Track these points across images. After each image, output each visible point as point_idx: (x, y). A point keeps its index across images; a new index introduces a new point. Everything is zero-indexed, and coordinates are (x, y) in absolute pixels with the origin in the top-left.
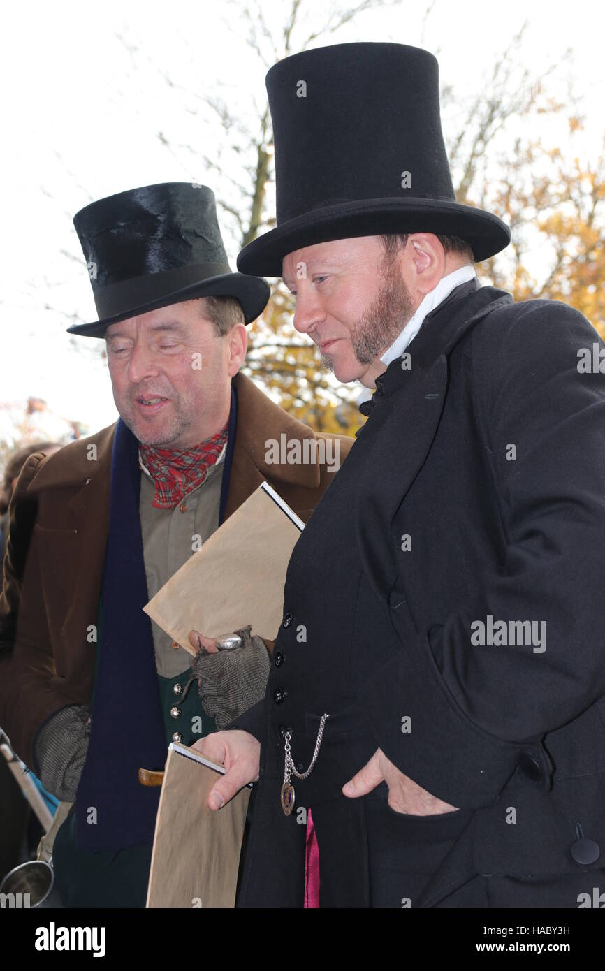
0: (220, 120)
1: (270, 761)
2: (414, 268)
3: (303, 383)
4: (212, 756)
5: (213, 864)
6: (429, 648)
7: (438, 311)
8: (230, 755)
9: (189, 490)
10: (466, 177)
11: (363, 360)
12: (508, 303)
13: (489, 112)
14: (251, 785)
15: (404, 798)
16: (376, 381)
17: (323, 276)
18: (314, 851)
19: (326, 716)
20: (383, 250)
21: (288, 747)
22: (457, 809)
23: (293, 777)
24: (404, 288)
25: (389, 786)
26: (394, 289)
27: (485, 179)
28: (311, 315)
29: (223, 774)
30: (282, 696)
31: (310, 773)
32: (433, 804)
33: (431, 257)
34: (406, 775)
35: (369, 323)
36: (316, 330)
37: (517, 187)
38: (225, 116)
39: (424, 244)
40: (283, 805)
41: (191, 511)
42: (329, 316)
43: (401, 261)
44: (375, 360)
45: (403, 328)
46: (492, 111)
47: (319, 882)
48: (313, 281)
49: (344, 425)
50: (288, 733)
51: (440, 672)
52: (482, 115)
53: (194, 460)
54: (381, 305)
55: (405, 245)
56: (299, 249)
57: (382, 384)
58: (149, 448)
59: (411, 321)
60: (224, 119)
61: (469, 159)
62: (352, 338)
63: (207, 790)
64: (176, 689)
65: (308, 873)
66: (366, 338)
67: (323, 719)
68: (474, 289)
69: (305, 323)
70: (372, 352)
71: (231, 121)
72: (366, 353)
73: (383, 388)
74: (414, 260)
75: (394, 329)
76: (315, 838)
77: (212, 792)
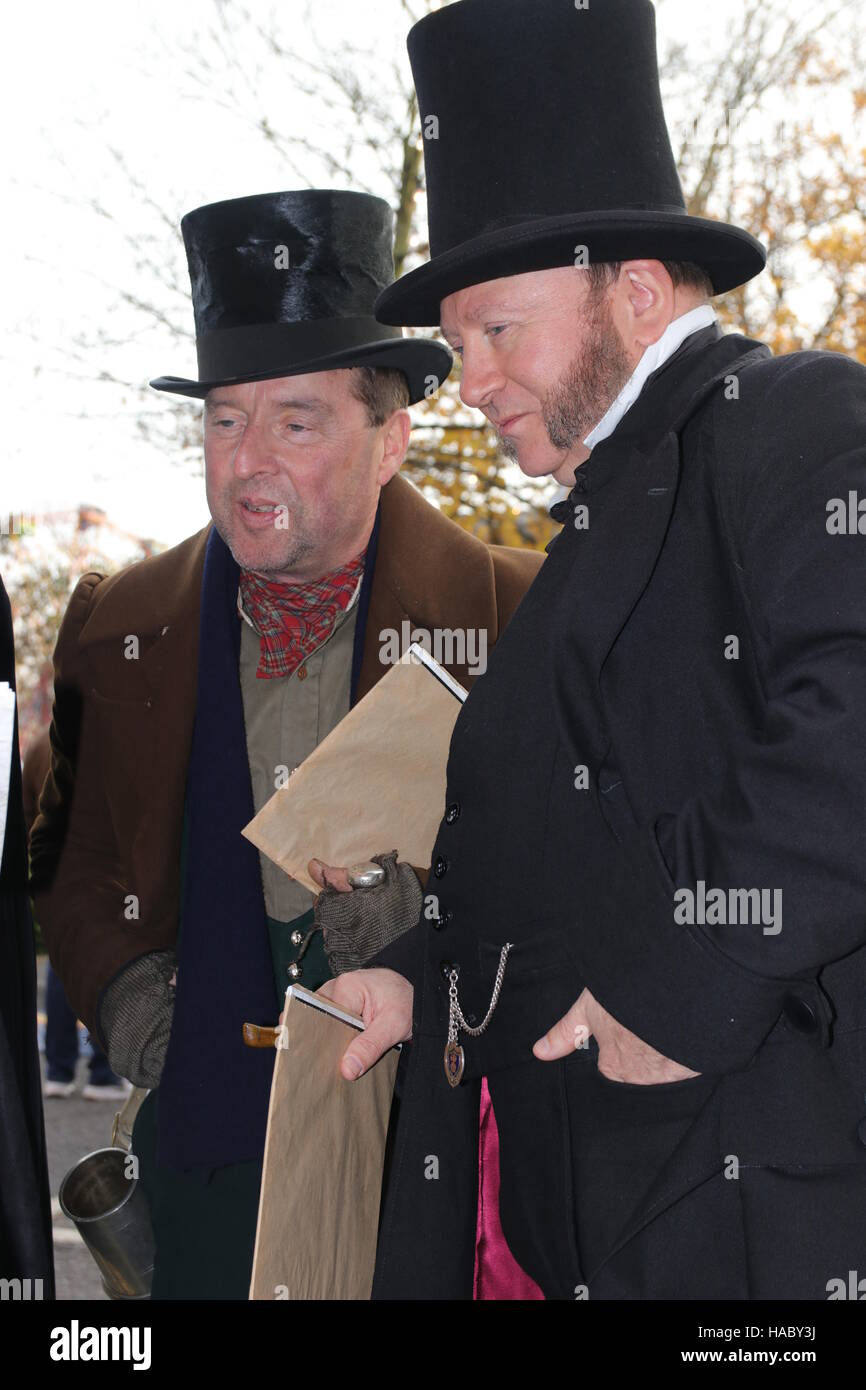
0: (349, 102)
1: (428, 1012)
2: (630, 308)
3: (472, 480)
4: (346, 1005)
5: (350, 1157)
6: (657, 846)
7: (664, 371)
8: (371, 1005)
9: (310, 648)
10: (704, 179)
11: (559, 443)
12: (763, 357)
13: (737, 83)
14: (400, 1046)
15: (620, 1059)
16: (576, 472)
17: (500, 325)
18: (491, 1139)
19: (509, 946)
20: (586, 285)
21: (453, 991)
22: (696, 1074)
23: (461, 1032)
24: (618, 340)
25: (600, 1044)
26: (603, 342)
27: (732, 182)
28: (484, 382)
29: (361, 1030)
30: (444, 919)
31: (486, 1027)
32: (663, 1067)
33: (653, 291)
34: (625, 1026)
35: (567, 391)
36: (492, 402)
37: (779, 192)
38: (356, 96)
39: (644, 275)
40: (448, 1073)
41: (314, 676)
42: (510, 381)
43: (612, 300)
44: (575, 444)
45: (617, 395)
46: (743, 82)
47: (498, 1180)
48: (487, 332)
49: (530, 540)
50: (454, 971)
51: (673, 880)
52: (727, 89)
53: (319, 600)
54: (584, 365)
55: (617, 277)
56: (464, 288)
57: (584, 477)
58: (253, 580)
59: (628, 384)
60: (354, 101)
61: (709, 153)
62: (544, 410)
63: (339, 1053)
64: (294, 938)
65: (482, 1170)
66: (563, 411)
67: (505, 951)
68: (714, 339)
69: (476, 393)
70: (571, 432)
71: (364, 103)
72: (563, 433)
73: (586, 482)
74: (630, 298)
75: (603, 399)
76: (492, 1119)
77: (346, 1056)
